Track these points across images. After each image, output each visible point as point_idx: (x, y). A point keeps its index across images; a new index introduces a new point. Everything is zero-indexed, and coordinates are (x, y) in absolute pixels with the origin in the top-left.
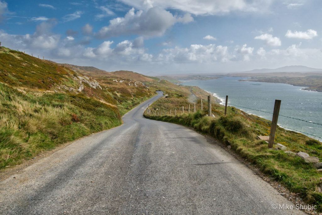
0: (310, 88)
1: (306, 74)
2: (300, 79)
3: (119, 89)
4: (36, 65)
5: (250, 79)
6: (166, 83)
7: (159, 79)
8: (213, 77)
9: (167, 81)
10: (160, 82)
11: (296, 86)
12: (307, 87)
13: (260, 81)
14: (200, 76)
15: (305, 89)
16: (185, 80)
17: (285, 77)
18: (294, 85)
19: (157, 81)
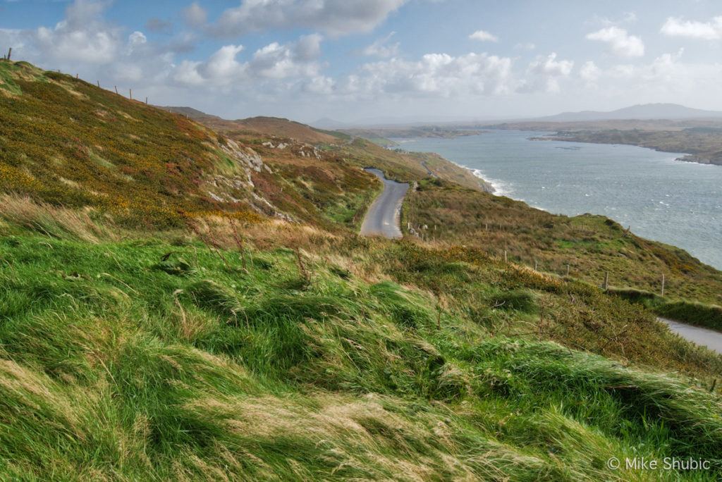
0: (696, 157)
1: (684, 123)
2: (670, 135)
3: (305, 170)
4: (127, 116)
5: (555, 135)
6: (366, 146)
7: (348, 137)
8: (468, 130)
9: (367, 141)
10: (352, 144)
11: (663, 151)
12: (688, 155)
13: (578, 140)
14: (438, 129)
15: (684, 160)
16: (404, 137)
17: (636, 131)
18: (658, 149)
19: (344, 141)
